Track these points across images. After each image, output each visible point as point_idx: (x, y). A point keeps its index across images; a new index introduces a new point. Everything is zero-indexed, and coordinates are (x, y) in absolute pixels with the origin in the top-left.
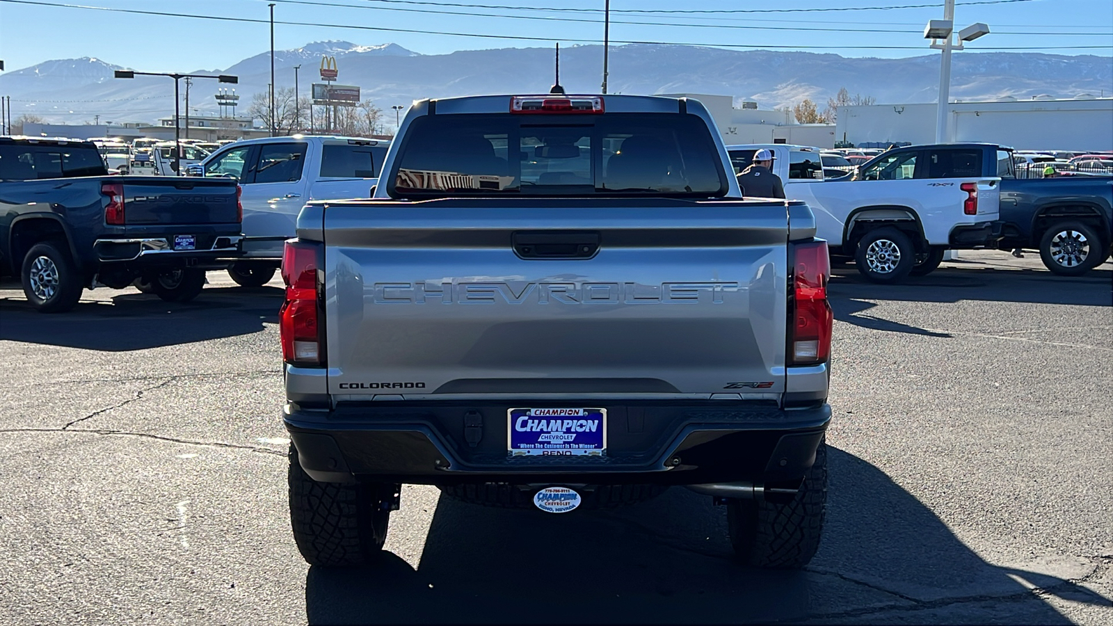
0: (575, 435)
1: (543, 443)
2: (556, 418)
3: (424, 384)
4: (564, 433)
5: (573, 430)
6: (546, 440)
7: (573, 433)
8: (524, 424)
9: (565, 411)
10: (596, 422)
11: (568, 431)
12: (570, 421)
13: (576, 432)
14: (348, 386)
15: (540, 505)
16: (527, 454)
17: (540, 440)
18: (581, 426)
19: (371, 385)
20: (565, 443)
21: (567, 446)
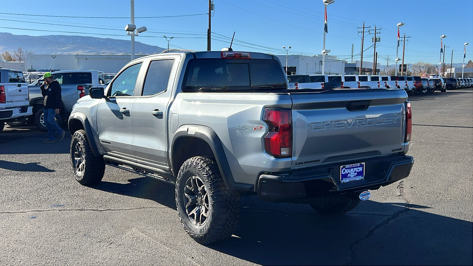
0: (357, 173)
1: (349, 177)
2: (352, 168)
3: (319, 160)
4: (354, 173)
5: (356, 171)
6: (350, 176)
7: (356, 172)
8: (344, 172)
9: (354, 165)
10: (362, 167)
11: (355, 172)
12: (355, 168)
13: (357, 172)
14: (298, 164)
15: (361, 199)
16: (345, 182)
17: (348, 176)
18: (358, 170)
19: (305, 162)
20: (354, 176)
21: (355, 177)
